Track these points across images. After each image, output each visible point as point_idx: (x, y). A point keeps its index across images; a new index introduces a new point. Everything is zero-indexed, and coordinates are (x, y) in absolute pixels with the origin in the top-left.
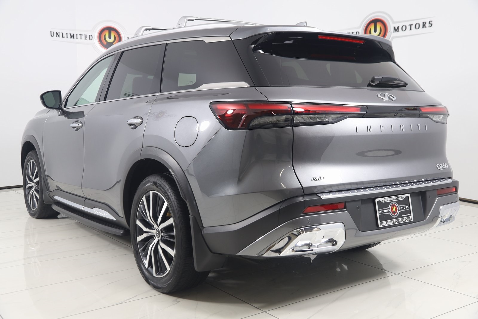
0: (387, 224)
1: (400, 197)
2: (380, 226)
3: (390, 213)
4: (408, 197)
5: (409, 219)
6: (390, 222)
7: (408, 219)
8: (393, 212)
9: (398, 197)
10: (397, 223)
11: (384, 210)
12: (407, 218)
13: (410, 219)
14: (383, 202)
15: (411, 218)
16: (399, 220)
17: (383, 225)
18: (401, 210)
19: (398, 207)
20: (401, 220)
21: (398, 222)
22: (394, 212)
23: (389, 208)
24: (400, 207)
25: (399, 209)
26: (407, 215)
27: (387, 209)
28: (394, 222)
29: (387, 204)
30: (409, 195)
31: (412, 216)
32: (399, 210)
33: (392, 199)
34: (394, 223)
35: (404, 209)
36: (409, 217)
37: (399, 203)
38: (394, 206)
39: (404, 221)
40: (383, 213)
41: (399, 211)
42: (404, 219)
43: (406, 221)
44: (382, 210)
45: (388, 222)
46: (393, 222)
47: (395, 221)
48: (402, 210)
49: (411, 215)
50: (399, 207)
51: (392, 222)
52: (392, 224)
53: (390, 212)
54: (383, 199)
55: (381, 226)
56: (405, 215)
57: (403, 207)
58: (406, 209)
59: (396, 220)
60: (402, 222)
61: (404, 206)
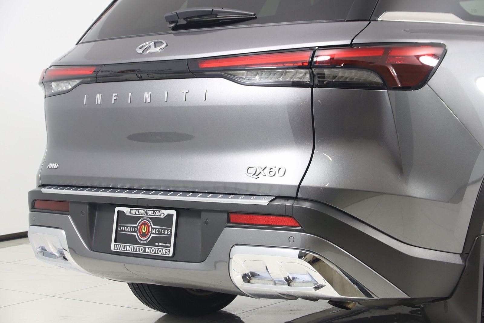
0: (124, 248)
1: (159, 213)
2: (112, 249)
3: (135, 234)
4: (172, 215)
5: (164, 252)
6: (131, 247)
7: (162, 252)
8: (142, 233)
9: (154, 211)
10: (141, 252)
11: (128, 227)
12: (162, 249)
13: (166, 252)
14: (128, 214)
15: (169, 251)
16: (147, 248)
17: (117, 249)
18: (155, 234)
19: (152, 228)
20: (150, 250)
21: (145, 251)
22: (144, 235)
23: (136, 225)
24: (156, 229)
25: (154, 231)
26: (164, 244)
27: (133, 227)
28: (138, 249)
29: (134, 219)
30: (174, 212)
31: (171, 249)
32: (152, 233)
33: (143, 212)
34: (137, 251)
35: (161, 234)
36: (166, 250)
37: (156, 221)
38: (145, 224)
39: (155, 253)
40: (124, 231)
41: (152, 235)
42: (157, 249)
43: (158, 253)
44: (125, 226)
45: (128, 247)
46: (136, 248)
47: (140, 248)
48: (158, 234)
49: (169, 247)
50: (154, 228)
51: (134, 248)
52: (134, 251)
53: (136, 232)
54: (129, 209)
55: (114, 249)
56: (160, 244)
57: (160, 230)
58: (164, 234)
59: (142, 247)
60: (151, 253)
61: (162, 229)
